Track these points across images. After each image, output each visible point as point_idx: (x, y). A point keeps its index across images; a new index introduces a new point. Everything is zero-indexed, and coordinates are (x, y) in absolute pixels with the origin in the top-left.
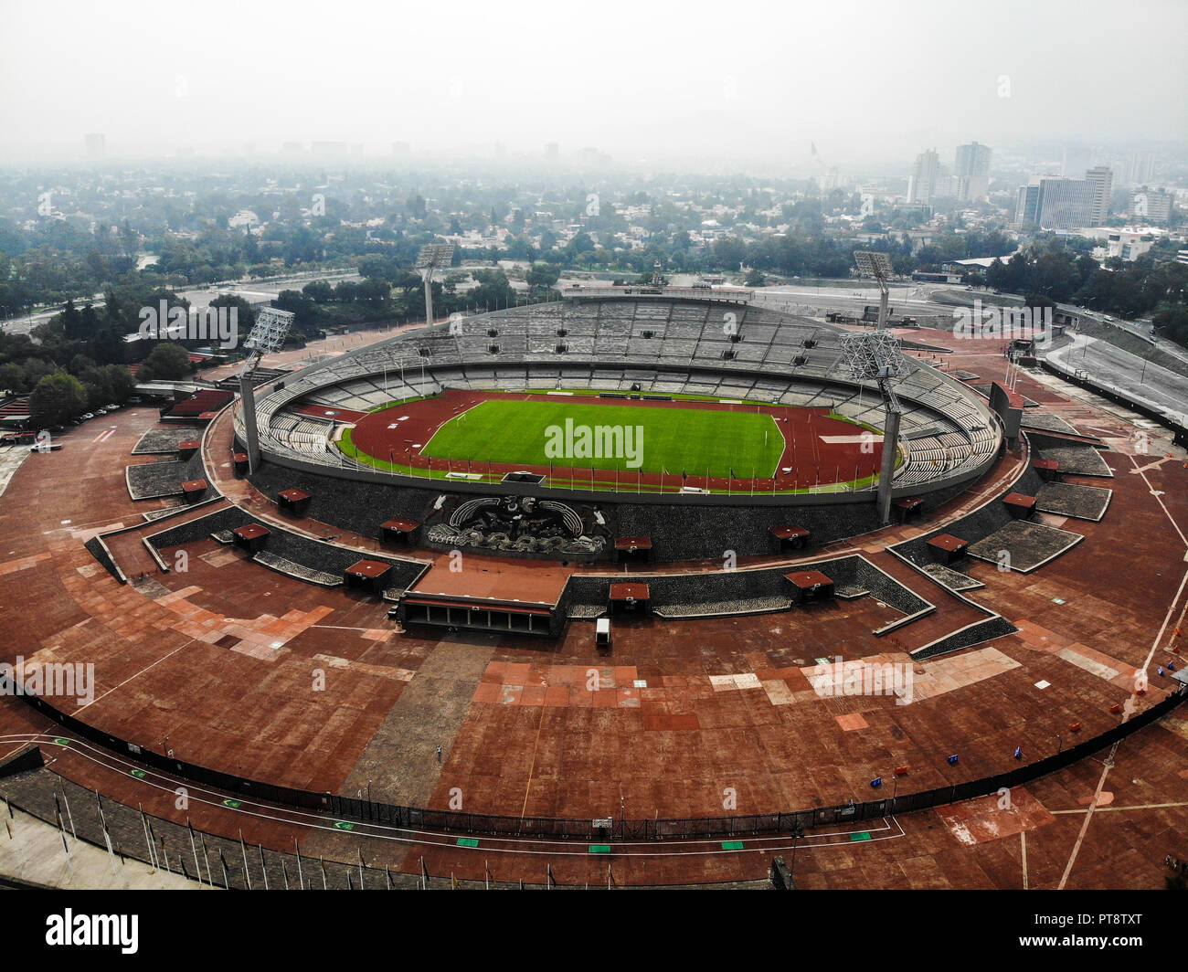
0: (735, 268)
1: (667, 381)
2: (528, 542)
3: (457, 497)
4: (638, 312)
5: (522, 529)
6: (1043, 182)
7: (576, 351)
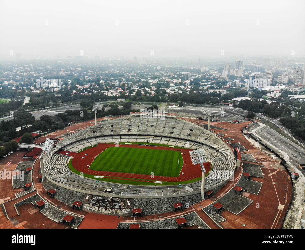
1: (156, 139)
3: (92, 196)
5: (108, 206)
6: (255, 75)
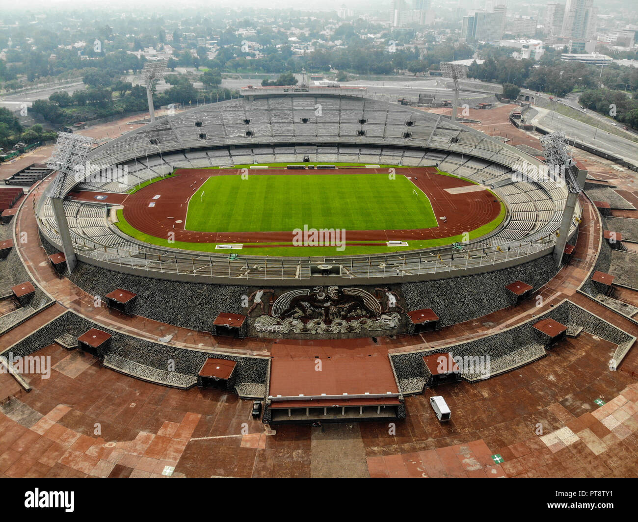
0: (327, 70)
1: (325, 153)
2: (340, 324)
3: (272, 291)
4: (294, 105)
5: (333, 314)
7: (260, 135)
